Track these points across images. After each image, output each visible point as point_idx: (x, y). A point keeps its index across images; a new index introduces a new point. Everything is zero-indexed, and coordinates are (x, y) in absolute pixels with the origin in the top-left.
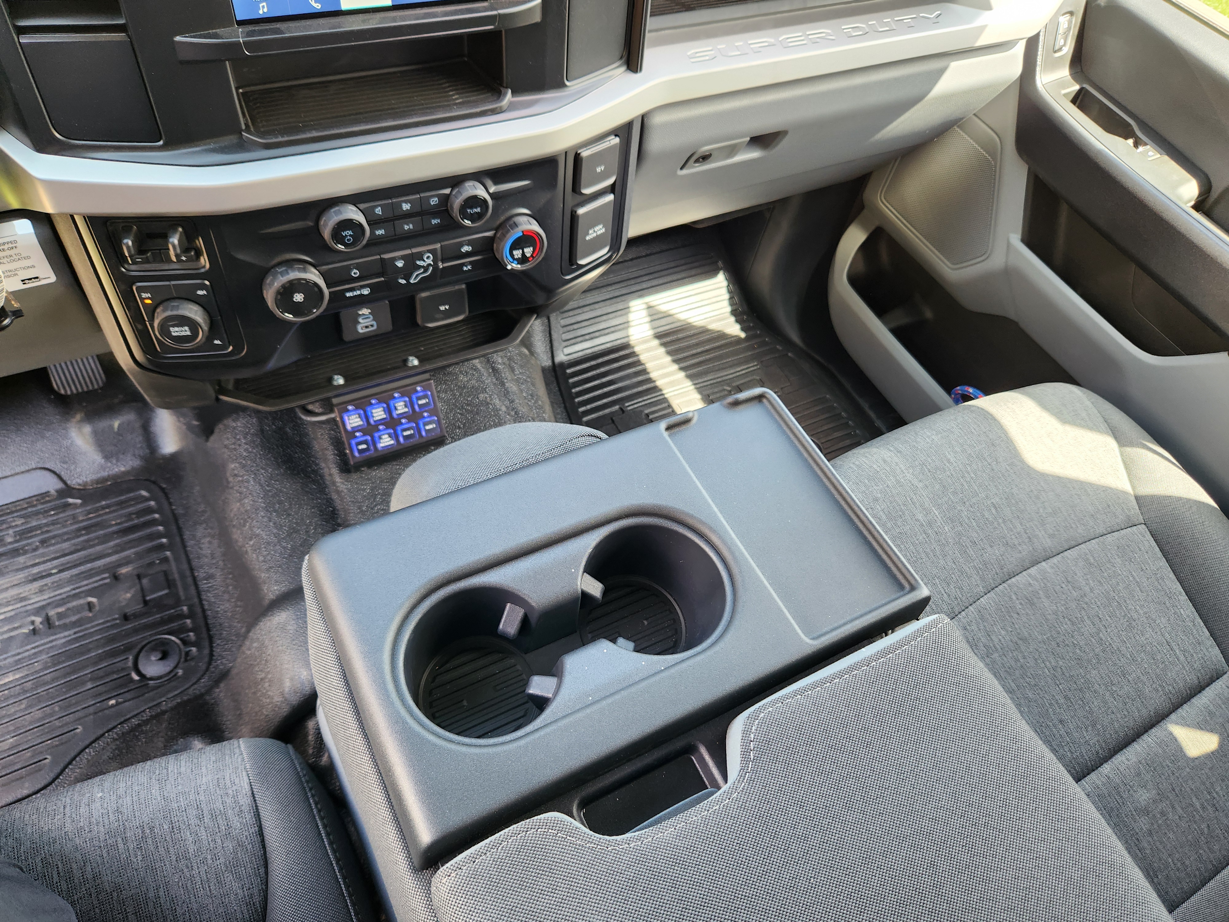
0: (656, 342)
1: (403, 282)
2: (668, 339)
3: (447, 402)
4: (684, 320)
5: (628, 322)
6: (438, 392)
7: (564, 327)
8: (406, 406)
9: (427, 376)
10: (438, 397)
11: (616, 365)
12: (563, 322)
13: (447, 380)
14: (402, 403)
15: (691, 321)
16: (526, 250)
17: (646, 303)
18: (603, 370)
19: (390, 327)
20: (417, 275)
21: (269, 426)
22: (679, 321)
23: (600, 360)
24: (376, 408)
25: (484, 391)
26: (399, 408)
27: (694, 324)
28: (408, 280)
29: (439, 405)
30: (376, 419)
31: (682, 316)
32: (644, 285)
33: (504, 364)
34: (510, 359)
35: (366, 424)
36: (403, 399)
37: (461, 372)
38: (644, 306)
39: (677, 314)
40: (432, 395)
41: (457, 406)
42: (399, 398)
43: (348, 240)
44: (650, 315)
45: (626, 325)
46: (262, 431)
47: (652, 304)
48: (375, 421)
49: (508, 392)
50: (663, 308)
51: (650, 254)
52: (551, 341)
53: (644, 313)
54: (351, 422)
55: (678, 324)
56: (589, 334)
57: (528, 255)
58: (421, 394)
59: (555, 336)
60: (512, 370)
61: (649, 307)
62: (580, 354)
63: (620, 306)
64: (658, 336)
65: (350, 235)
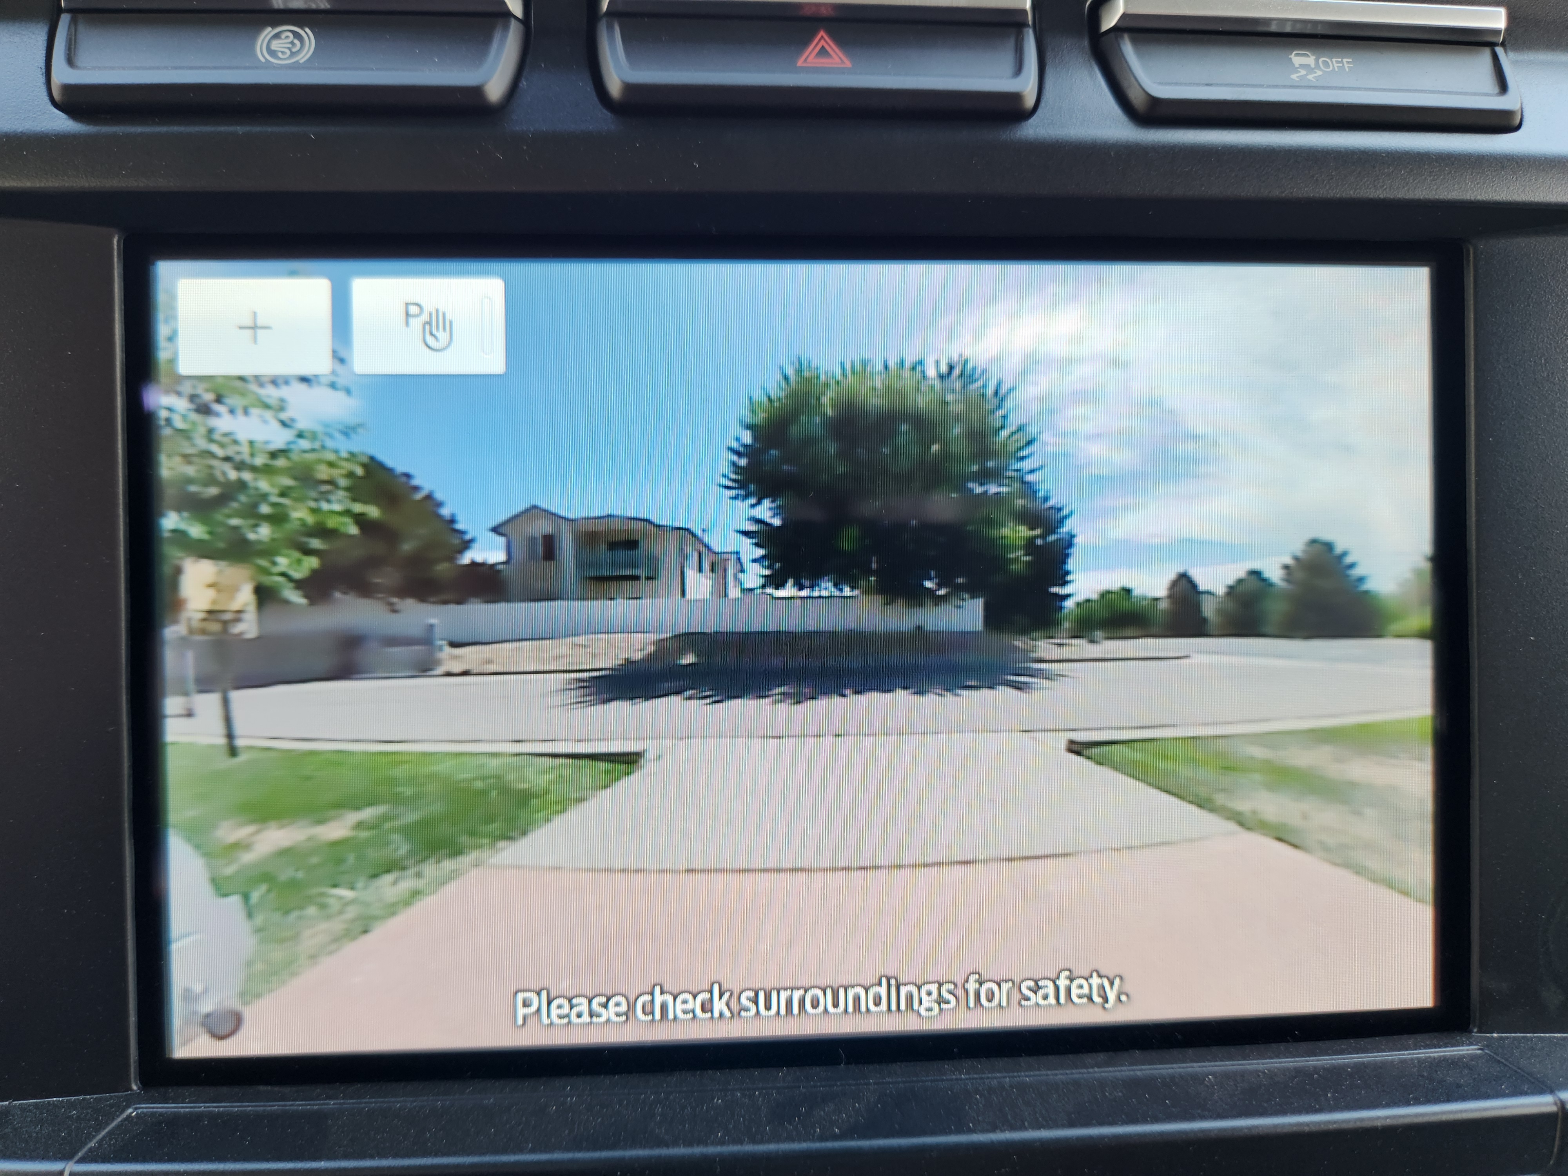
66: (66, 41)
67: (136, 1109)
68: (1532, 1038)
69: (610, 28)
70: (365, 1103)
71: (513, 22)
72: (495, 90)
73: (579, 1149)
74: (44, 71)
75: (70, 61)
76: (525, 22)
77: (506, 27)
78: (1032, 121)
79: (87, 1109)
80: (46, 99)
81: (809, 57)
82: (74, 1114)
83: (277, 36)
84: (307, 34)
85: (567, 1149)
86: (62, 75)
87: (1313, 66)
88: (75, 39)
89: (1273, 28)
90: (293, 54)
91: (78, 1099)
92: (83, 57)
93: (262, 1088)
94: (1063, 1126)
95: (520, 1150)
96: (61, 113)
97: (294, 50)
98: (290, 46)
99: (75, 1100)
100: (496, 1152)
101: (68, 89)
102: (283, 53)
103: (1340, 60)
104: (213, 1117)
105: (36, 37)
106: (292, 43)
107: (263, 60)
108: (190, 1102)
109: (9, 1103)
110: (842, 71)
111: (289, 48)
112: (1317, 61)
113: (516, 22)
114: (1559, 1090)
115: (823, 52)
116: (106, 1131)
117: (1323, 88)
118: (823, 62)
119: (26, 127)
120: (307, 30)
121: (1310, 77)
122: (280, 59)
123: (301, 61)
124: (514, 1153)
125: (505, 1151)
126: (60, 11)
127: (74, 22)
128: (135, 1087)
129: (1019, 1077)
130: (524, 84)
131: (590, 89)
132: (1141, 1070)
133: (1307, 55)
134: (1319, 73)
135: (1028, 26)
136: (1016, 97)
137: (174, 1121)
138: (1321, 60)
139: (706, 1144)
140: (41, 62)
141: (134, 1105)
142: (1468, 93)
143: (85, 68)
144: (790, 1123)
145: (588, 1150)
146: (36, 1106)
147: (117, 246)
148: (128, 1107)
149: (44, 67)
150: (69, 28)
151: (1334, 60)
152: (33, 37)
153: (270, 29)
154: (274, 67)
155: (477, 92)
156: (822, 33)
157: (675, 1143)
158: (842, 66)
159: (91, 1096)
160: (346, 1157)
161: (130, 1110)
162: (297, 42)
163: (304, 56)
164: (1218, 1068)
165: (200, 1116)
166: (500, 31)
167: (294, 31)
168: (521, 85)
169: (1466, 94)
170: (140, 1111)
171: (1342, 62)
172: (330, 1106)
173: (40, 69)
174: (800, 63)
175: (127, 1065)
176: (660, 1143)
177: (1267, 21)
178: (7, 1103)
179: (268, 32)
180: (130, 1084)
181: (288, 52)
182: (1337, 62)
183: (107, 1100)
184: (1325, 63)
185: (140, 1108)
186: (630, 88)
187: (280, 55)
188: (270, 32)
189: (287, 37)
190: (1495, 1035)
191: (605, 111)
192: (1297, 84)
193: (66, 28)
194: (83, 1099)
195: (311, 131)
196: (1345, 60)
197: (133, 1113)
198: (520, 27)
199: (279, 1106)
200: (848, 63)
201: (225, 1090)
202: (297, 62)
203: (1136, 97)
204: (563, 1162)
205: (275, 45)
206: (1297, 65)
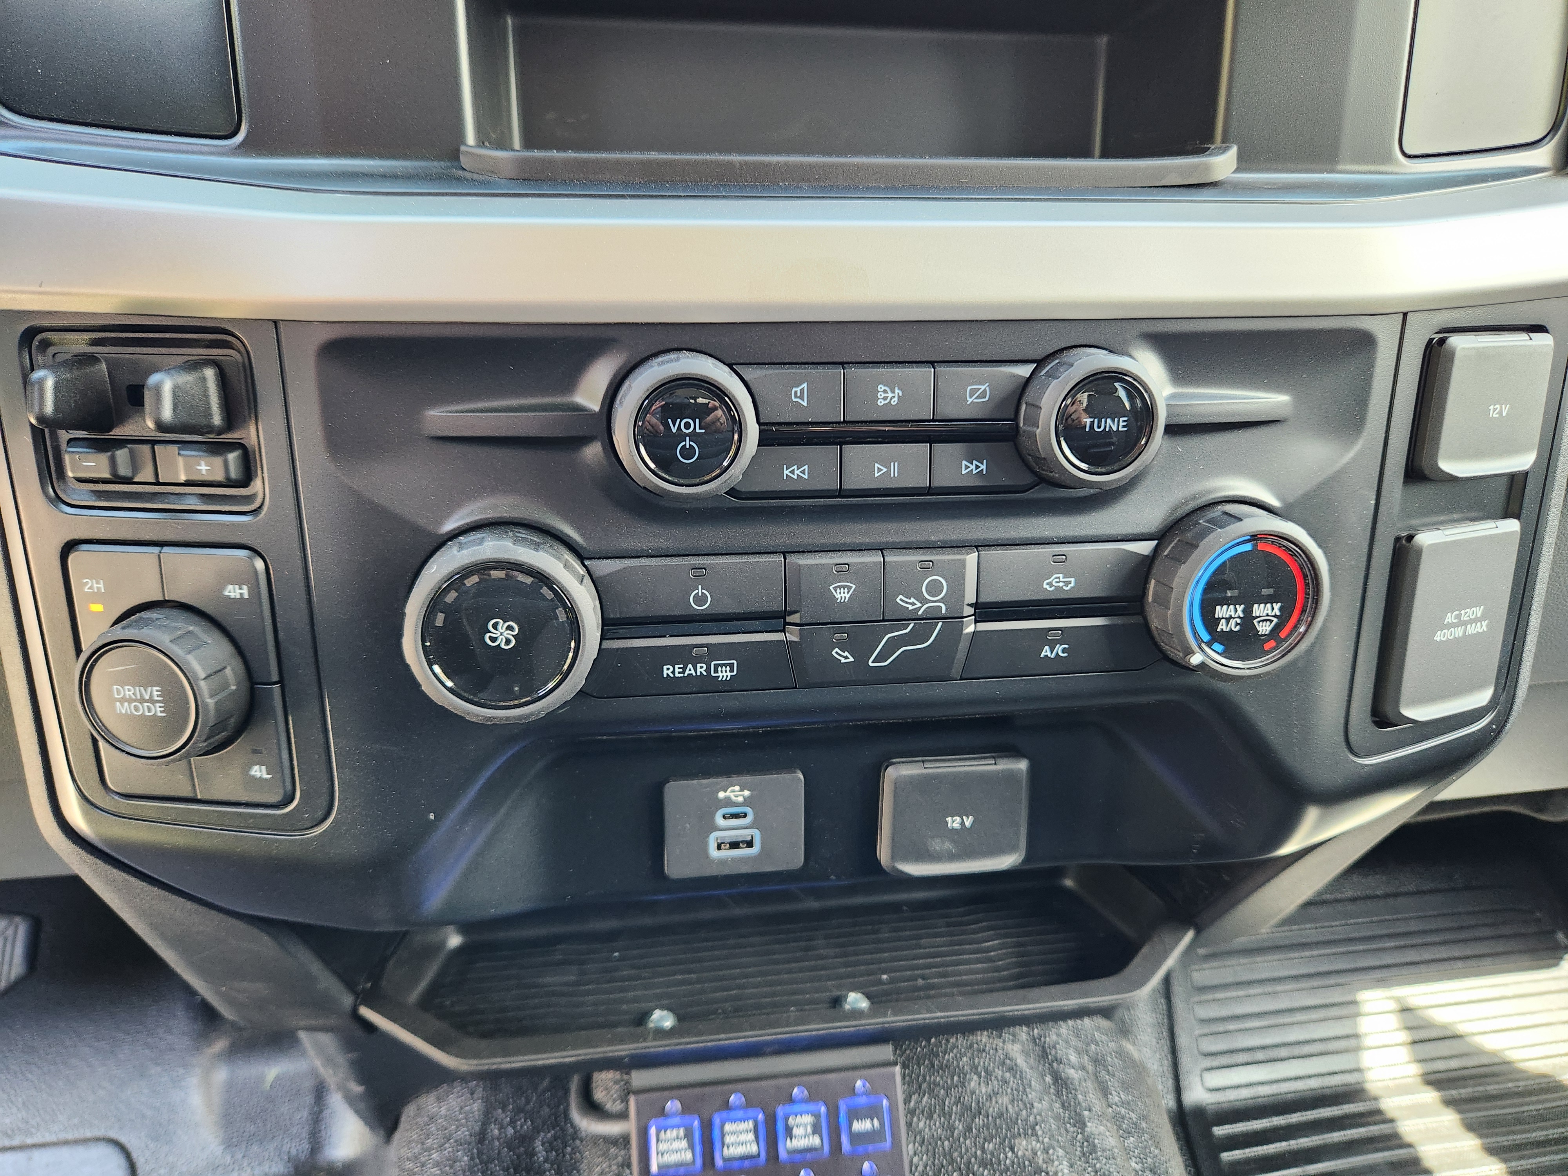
0: (1431, 1096)
1: (845, 657)
2: (1465, 1092)
3: (928, 1145)
4: (1494, 1054)
5: (1356, 1036)
6: (912, 1112)
7: (1204, 1021)
8: (816, 1130)
9: (885, 1052)
10: (909, 1125)
11: (1337, 1136)
12: (1204, 1012)
13: (937, 1085)
14: (808, 1119)
15: (1512, 1055)
16: (1259, 610)
17: (1398, 1000)
18: (1304, 1142)
19: (797, 860)
20: (894, 644)
21: (502, 1127)
22: (1480, 1052)
23: (1296, 1118)
24: (734, 1121)
25: (1030, 1131)
26: (795, 1131)
27: (1522, 1066)
28: (861, 659)
29: (908, 1149)
30: (728, 1152)
31: (1490, 1043)
32: (1388, 959)
33: (1083, 1068)
34: (1097, 1061)
35: (699, 1162)
36: (811, 1107)
37: (974, 1068)
38: (1393, 1005)
39: (1473, 1034)
40: (893, 1108)
41: (952, 1161)
42: (802, 1101)
43: (688, 453)
44: (1409, 1028)
45: (1352, 1042)
46: (482, 1136)
47: (1413, 1002)
48: (725, 1160)
49: (1093, 1149)
50: (1440, 1016)
51: (1396, 895)
52: (1174, 1052)
53: (1394, 1021)
54: (663, 1147)
55: (1485, 1060)
56: (1264, 1048)
57: (1264, 629)
58: (862, 1100)
59: (1183, 1040)
60: (1105, 1092)
61: (1405, 1010)
62: (1245, 1093)
63: (1335, 996)
64: (1434, 1081)
65: (693, 436)
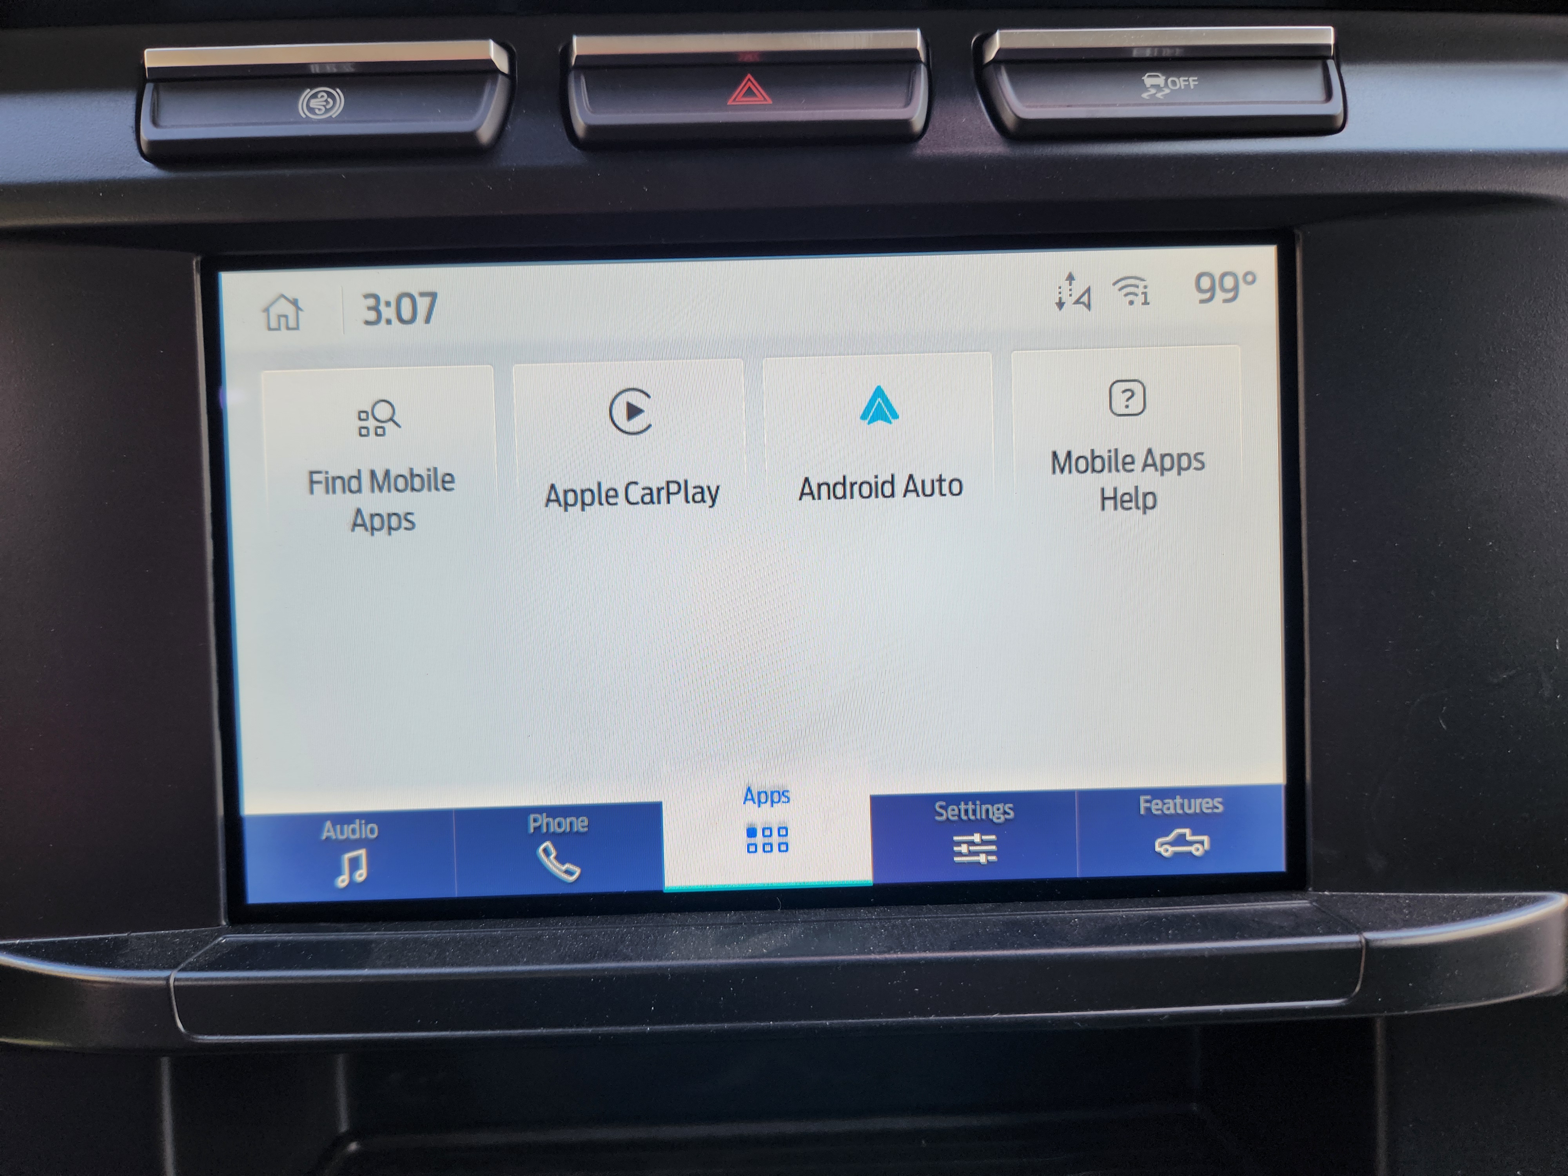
66: (151, 106)
67: (224, 938)
68: (1357, 896)
69: (577, 79)
70: (401, 934)
71: (500, 77)
72: (486, 133)
73: (562, 961)
74: (134, 129)
75: (155, 122)
76: (511, 76)
77: (495, 82)
78: (923, 142)
79: (187, 937)
80: (137, 152)
81: (737, 98)
82: (178, 941)
83: (314, 96)
84: (338, 93)
85: (554, 963)
86: (148, 133)
87: (1162, 85)
88: (158, 104)
89: (1135, 54)
90: (327, 111)
91: (180, 932)
92: (166, 118)
93: (322, 924)
94: (945, 950)
95: (518, 963)
96: (148, 163)
97: (328, 107)
98: (325, 103)
99: (178, 932)
100: (499, 964)
101: (153, 144)
102: (319, 109)
103: (1187, 79)
104: (285, 943)
105: (127, 102)
106: (326, 101)
107: (304, 116)
108: (267, 933)
109: (128, 935)
110: (764, 107)
111: (324, 106)
112: (1166, 80)
113: (504, 77)
114: (1365, 931)
115: (749, 92)
116: (202, 951)
117: (1168, 104)
118: (750, 101)
119: (123, 175)
120: (338, 90)
121: (1159, 95)
122: (315, 114)
123: (334, 116)
124: (512, 965)
125: (506, 963)
126: (145, 81)
127: (156, 89)
128: (224, 923)
129: (920, 918)
130: (509, 127)
131: (562, 130)
132: (1021, 915)
133: (1157, 76)
134: (1167, 91)
135: (921, 62)
136: (905, 124)
137: (255, 945)
138: (1170, 80)
139: (661, 960)
140: (131, 121)
141: (224, 934)
142: (1297, 101)
143: (166, 127)
144: (729, 946)
145: (569, 963)
146: (148, 936)
147: (196, 266)
148: (219, 936)
149: (134, 126)
150: (153, 95)
151: (1182, 79)
152: (125, 102)
153: (309, 90)
154: (313, 121)
155: (471, 136)
156: (749, 76)
157: (638, 958)
158: (766, 103)
159: (190, 930)
160: (384, 966)
161: (221, 939)
162: (329, 100)
163: (335, 113)
164: (1085, 914)
165: (274, 943)
166: (490, 84)
167: (328, 91)
168: (506, 128)
169: (1295, 102)
170: (228, 939)
171: (1188, 80)
172: (374, 936)
173: (131, 128)
174: (730, 102)
175: (218, 906)
176: (626, 958)
177: (1129, 49)
178: (126, 934)
179: (307, 93)
180: (220, 921)
181: (323, 109)
182: (1185, 81)
183: (203, 931)
184: (1174, 83)
185: (228, 937)
186: (592, 129)
187: (317, 111)
188: (309, 92)
189: (322, 96)
190: (1326, 893)
191: (573, 147)
192: (1147, 102)
193: (151, 95)
194: (185, 932)
195: (342, 171)
196: (1191, 79)
197: (223, 940)
198: (506, 80)
199: (335, 935)
200: (770, 101)
201: (293, 925)
202: (331, 116)
203: (1009, 120)
204: (550, 971)
205: (314, 103)
206: (1148, 85)
